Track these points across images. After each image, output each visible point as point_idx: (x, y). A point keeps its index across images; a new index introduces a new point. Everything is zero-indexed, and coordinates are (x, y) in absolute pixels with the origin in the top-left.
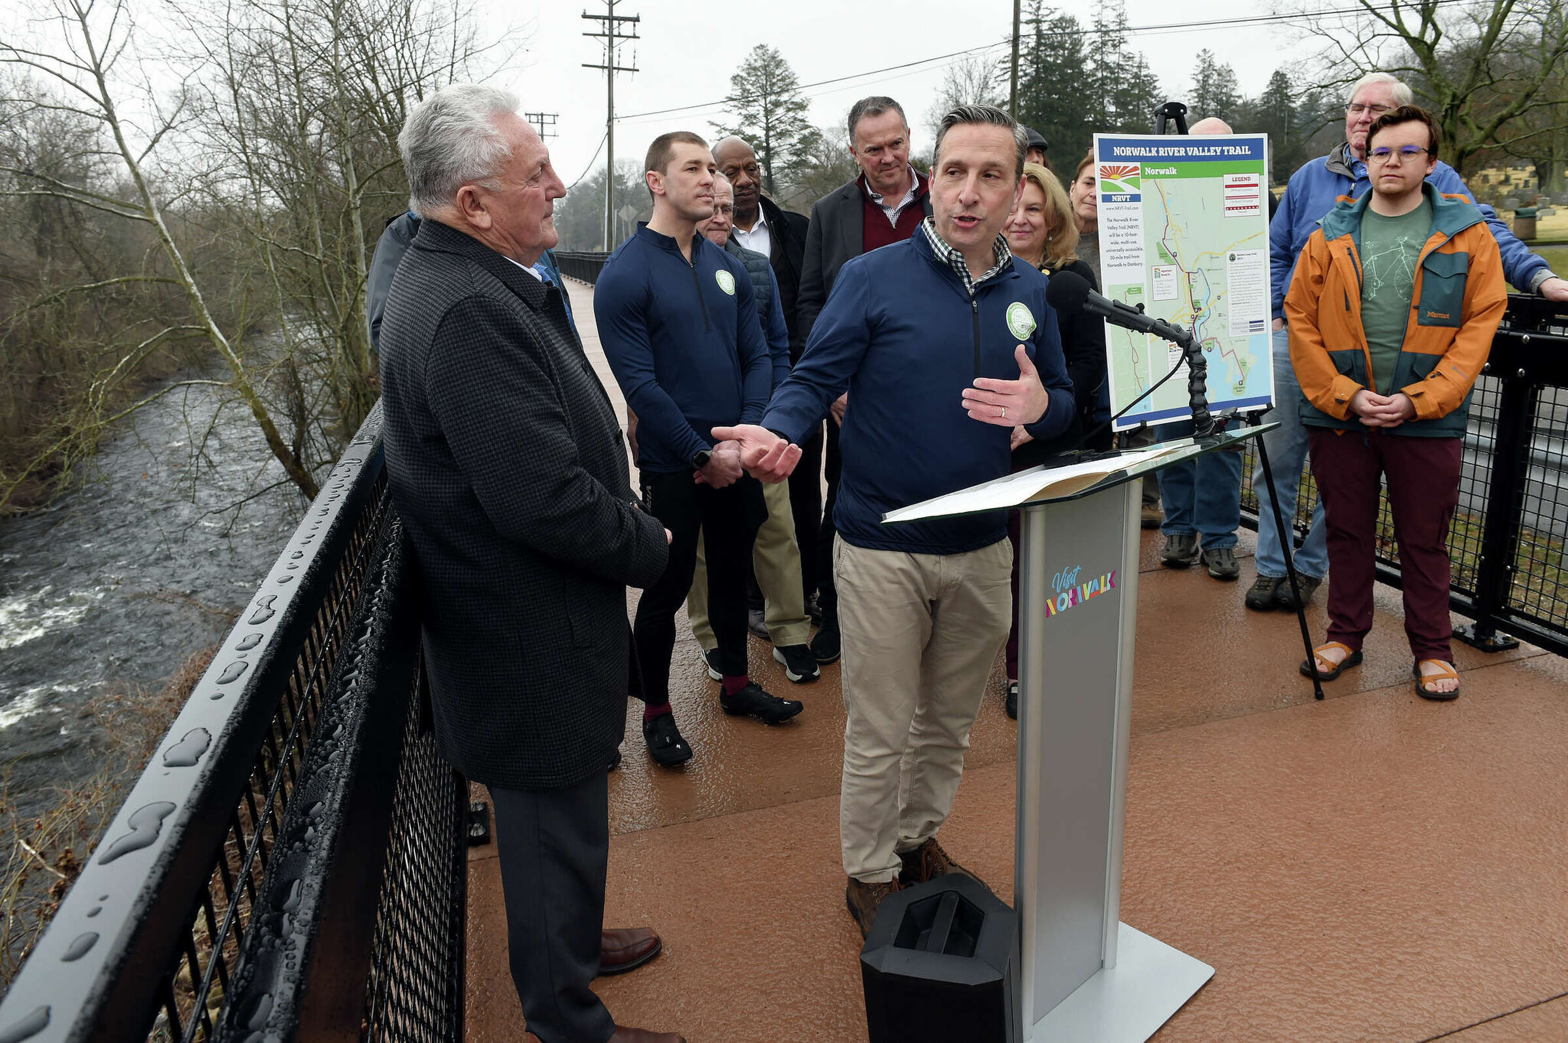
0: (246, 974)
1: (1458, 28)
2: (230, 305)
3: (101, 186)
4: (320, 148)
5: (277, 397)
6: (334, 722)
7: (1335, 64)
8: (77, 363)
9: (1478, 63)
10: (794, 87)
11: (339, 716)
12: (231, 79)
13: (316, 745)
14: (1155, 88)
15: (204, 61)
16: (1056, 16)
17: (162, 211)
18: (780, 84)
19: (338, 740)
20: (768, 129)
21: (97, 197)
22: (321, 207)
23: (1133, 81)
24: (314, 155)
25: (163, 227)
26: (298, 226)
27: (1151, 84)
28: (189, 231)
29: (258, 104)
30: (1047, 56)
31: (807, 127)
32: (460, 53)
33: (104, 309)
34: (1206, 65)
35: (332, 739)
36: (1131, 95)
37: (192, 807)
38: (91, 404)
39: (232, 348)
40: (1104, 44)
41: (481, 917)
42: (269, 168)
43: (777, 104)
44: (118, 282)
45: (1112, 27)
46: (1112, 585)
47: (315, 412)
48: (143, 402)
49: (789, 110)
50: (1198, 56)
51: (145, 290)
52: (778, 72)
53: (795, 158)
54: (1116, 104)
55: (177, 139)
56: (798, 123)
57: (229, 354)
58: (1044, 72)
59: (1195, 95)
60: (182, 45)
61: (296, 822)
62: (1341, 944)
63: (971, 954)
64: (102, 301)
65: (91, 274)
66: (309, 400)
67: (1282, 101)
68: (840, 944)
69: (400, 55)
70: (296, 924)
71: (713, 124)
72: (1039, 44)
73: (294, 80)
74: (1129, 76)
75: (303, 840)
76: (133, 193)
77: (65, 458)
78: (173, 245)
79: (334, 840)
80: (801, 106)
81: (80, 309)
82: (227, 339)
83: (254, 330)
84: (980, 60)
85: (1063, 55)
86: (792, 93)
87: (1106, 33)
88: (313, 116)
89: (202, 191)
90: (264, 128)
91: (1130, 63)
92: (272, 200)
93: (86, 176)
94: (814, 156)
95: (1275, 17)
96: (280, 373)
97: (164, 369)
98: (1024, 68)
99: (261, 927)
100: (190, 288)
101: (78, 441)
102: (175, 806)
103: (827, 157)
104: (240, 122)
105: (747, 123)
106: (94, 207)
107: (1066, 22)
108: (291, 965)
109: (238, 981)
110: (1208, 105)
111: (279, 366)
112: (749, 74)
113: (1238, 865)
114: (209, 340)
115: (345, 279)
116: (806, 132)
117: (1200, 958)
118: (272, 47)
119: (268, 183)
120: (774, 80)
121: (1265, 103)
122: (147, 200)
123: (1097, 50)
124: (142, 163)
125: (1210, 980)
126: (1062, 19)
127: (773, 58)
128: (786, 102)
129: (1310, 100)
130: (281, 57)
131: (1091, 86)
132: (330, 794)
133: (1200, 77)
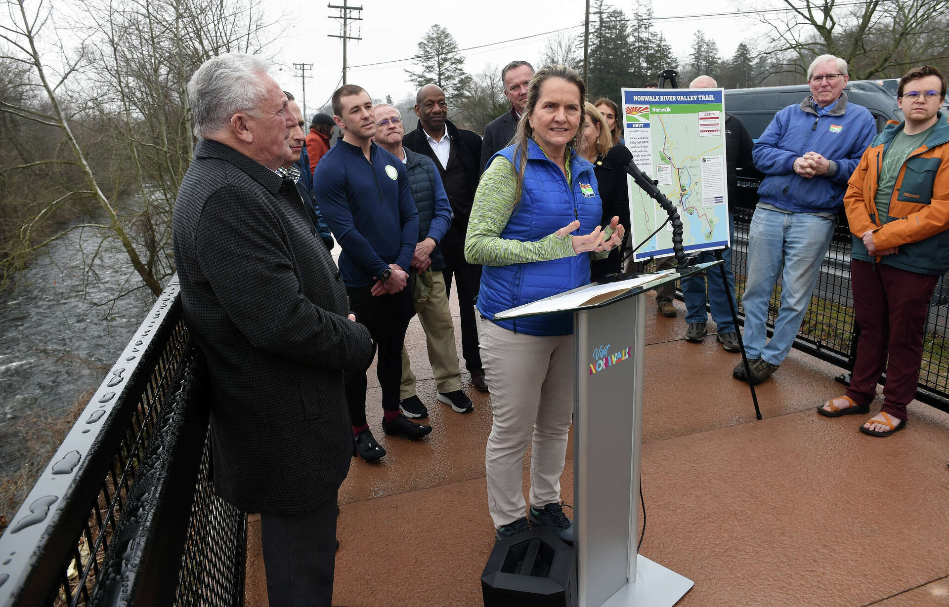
0: (98, 596)
1: (845, 20)
2: (110, 178)
3: (31, 104)
4: (167, 83)
5: (138, 234)
6: (158, 444)
7: (774, 40)
8: (13, 213)
9: (857, 41)
10: (456, 50)
11: (161, 440)
12: (112, 42)
13: (146, 458)
14: (669, 53)
15: (96, 30)
16: (611, 10)
17: (69, 120)
18: (447, 48)
19: (160, 455)
20: (440, 75)
21: (28, 111)
22: (167, 119)
23: (657, 49)
24: (163, 87)
25: (69, 130)
26: (153, 131)
27: (667, 50)
28: (85, 132)
29: (129, 56)
30: (606, 33)
31: (463, 74)
32: (253, 27)
33: (31, 180)
34: (700, 40)
35: (157, 454)
36: (655, 57)
37: (68, 499)
38: (21, 239)
39: (111, 205)
40: (640, 26)
41: (256, 556)
42: (135, 95)
43: (445, 60)
44: (40, 164)
45: (645, 17)
46: (629, 355)
47: (161, 244)
48: (54, 238)
49: (453, 63)
50: (695, 34)
51: (57, 169)
52: (446, 41)
53: (456, 92)
54: (647, 62)
55: (78, 77)
56: (458, 71)
57: (108, 209)
58: (604, 43)
59: (694, 57)
60: (82, 20)
61: (133, 505)
62: (768, 566)
63: (547, 577)
64: (30, 175)
65: (23, 159)
66: (158, 237)
67: (744, 61)
68: (472, 570)
69: (217, 28)
70: (129, 566)
71: (407, 71)
72: (601, 26)
73: (151, 43)
74: (654, 46)
75: (136, 516)
76: (51, 109)
77: (5, 272)
78: (74, 141)
79: (155, 514)
80: (460, 61)
81: (16, 179)
82: (108, 199)
83: (124, 194)
84: (566, 35)
85: (616, 33)
86: (455, 53)
87: (642, 20)
88: (163, 64)
89: (93, 108)
90: (133, 71)
91: (655, 38)
92: (137, 114)
93: (21, 99)
94: (467, 91)
95: (739, 13)
96: (141, 220)
97: (69, 217)
98: (592, 40)
99: (109, 568)
100: (85, 168)
101: (13, 261)
102: (58, 498)
103: (475, 91)
104: (117, 67)
105: (427, 71)
106: (26, 117)
107: (617, 13)
108: (125, 590)
109: (94, 600)
110: (701, 63)
111: (140, 216)
112: (428, 42)
113: (710, 519)
114: (96, 199)
115: (181, 163)
116: (463, 77)
117: (686, 576)
118: (138, 22)
119: (135, 104)
120: (444, 46)
121: (734, 62)
122: (59, 114)
123: (635, 30)
124: (56, 91)
125: (691, 589)
126: (614, 12)
127: (443, 32)
128: (451, 59)
129: (760, 61)
130: (144, 28)
131: (632, 51)
132: (153, 488)
133: (696, 47)
